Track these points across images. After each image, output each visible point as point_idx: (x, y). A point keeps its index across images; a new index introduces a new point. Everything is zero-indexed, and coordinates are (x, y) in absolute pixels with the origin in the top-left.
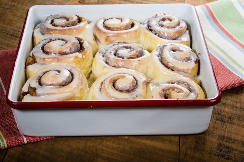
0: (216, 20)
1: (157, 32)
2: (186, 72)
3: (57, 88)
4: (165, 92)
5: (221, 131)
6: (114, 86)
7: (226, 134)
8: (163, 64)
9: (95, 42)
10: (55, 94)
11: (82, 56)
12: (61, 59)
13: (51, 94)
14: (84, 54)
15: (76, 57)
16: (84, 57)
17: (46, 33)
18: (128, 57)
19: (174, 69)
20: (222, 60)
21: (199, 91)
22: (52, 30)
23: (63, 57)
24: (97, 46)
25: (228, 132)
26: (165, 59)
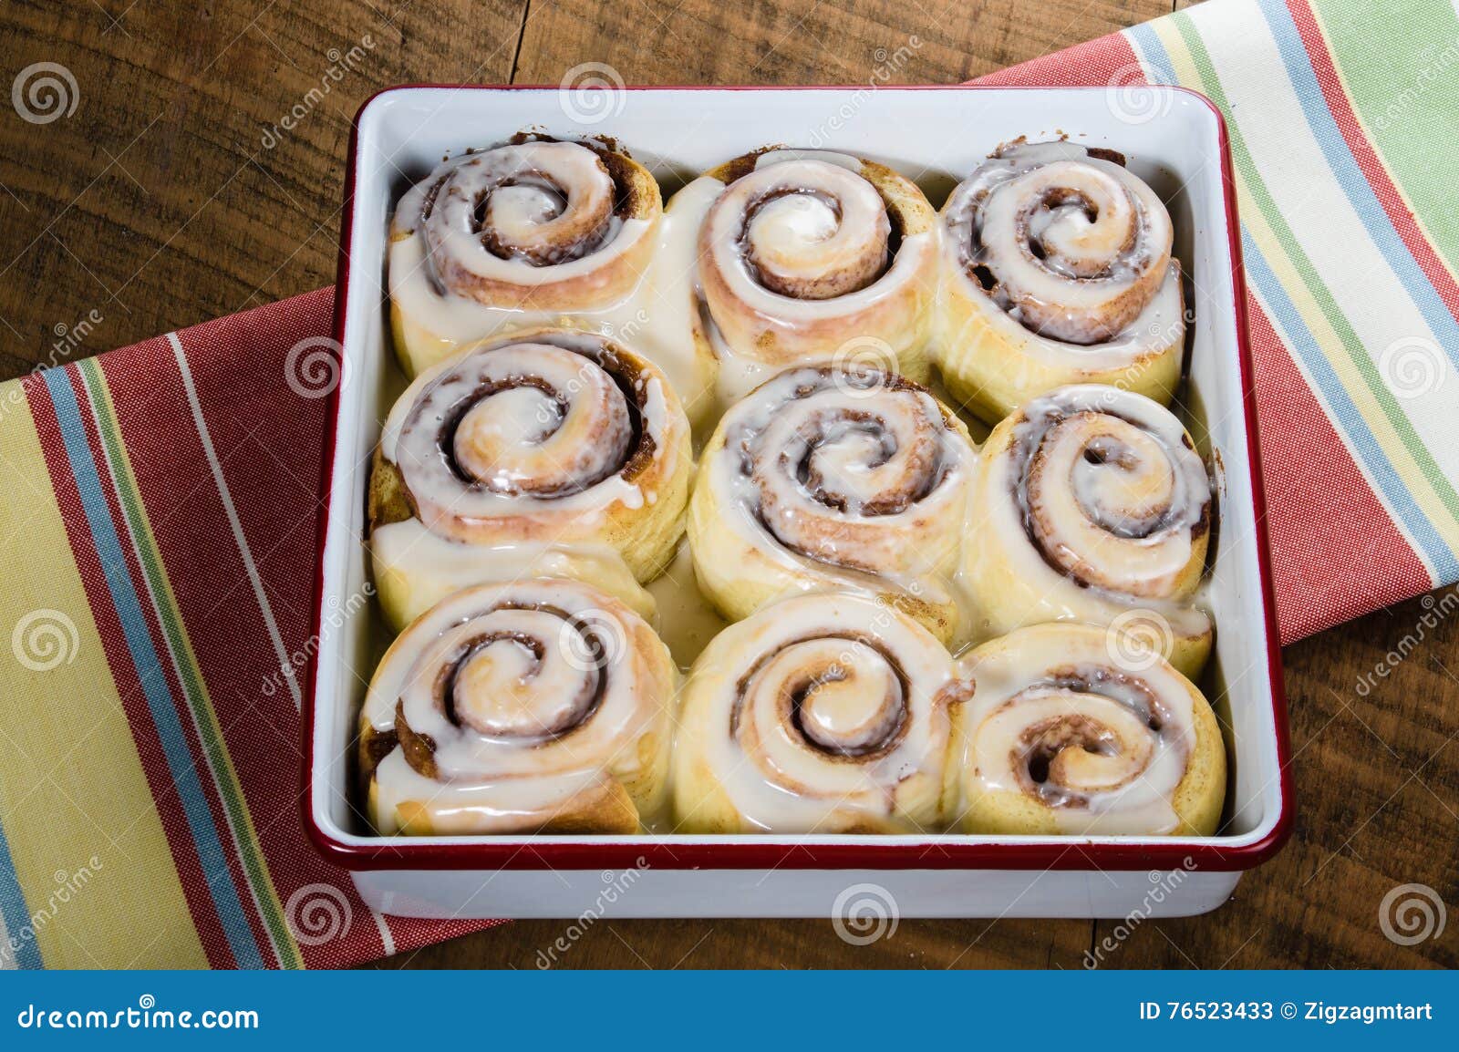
0: (1342, 94)
1: (1017, 297)
2: (1143, 596)
3: (534, 747)
4: (1036, 741)
5: (1287, 897)
6: (797, 721)
7: (1311, 918)
8: (1036, 543)
9: (704, 347)
10: (523, 776)
11: (644, 495)
12: (542, 526)
13: (507, 776)
14: (652, 486)
15: (616, 507)
16: (652, 497)
17: (455, 292)
18: (867, 502)
19: (1088, 579)
20: (1339, 412)
21: (1197, 733)
22: (482, 282)
23: (549, 514)
24: (712, 364)
25: (1319, 906)
26: (1048, 521)
